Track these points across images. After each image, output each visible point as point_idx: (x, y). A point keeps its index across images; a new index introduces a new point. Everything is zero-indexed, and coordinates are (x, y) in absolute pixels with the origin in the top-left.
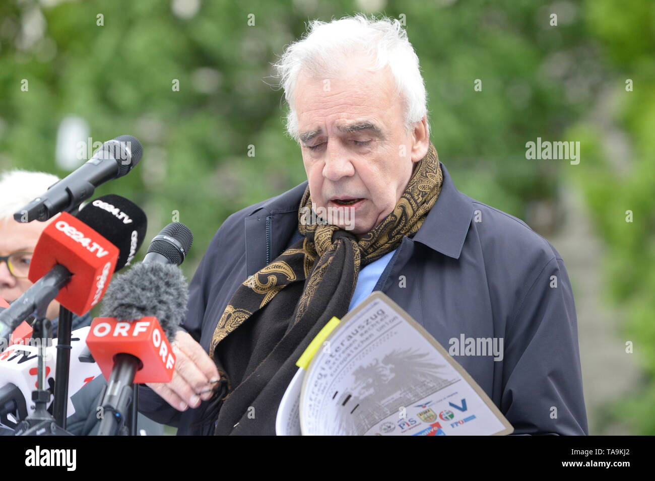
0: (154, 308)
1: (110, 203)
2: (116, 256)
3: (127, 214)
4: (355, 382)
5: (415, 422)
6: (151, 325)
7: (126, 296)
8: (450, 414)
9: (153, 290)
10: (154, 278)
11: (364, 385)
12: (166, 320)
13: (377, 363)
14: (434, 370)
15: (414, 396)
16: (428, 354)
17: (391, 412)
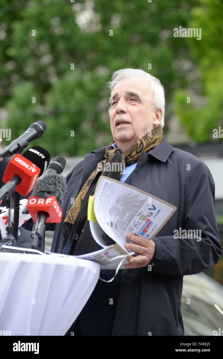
0: (54, 192)
1: (36, 150)
2: (39, 172)
3: (43, 154)
4: (111, 216)
5: (140, 222)
6: (53, 199)
7: (43, 187)
8: (151, 213)
9: (53, 185)
10: (54, 180)
11: (114, 216)
12: (58, 197)
13: (115, 205)
14: (136, 198)
15: (134, 212)
16: (131, 193)
17: (128, 222)
